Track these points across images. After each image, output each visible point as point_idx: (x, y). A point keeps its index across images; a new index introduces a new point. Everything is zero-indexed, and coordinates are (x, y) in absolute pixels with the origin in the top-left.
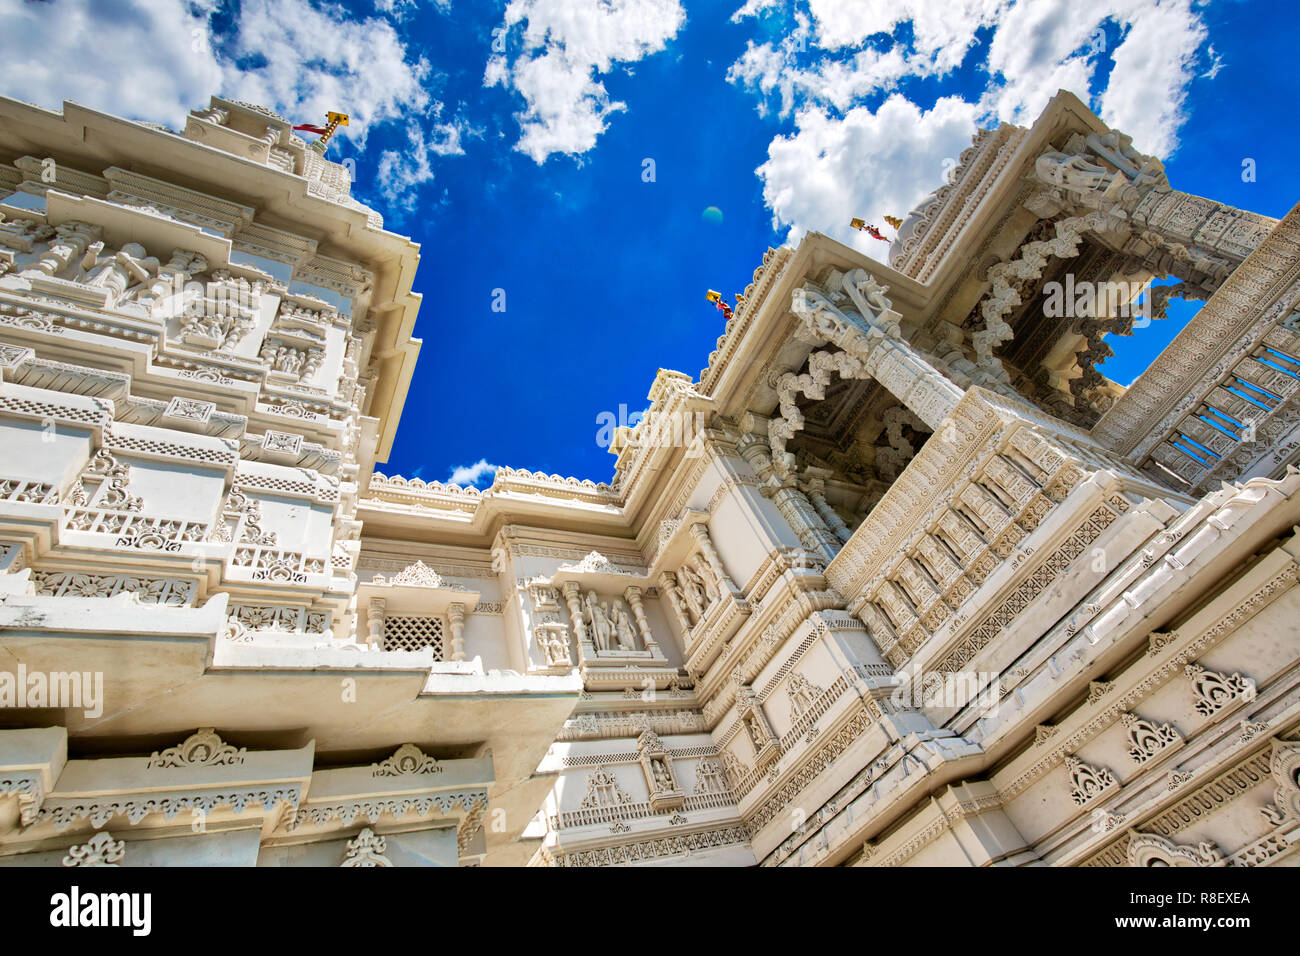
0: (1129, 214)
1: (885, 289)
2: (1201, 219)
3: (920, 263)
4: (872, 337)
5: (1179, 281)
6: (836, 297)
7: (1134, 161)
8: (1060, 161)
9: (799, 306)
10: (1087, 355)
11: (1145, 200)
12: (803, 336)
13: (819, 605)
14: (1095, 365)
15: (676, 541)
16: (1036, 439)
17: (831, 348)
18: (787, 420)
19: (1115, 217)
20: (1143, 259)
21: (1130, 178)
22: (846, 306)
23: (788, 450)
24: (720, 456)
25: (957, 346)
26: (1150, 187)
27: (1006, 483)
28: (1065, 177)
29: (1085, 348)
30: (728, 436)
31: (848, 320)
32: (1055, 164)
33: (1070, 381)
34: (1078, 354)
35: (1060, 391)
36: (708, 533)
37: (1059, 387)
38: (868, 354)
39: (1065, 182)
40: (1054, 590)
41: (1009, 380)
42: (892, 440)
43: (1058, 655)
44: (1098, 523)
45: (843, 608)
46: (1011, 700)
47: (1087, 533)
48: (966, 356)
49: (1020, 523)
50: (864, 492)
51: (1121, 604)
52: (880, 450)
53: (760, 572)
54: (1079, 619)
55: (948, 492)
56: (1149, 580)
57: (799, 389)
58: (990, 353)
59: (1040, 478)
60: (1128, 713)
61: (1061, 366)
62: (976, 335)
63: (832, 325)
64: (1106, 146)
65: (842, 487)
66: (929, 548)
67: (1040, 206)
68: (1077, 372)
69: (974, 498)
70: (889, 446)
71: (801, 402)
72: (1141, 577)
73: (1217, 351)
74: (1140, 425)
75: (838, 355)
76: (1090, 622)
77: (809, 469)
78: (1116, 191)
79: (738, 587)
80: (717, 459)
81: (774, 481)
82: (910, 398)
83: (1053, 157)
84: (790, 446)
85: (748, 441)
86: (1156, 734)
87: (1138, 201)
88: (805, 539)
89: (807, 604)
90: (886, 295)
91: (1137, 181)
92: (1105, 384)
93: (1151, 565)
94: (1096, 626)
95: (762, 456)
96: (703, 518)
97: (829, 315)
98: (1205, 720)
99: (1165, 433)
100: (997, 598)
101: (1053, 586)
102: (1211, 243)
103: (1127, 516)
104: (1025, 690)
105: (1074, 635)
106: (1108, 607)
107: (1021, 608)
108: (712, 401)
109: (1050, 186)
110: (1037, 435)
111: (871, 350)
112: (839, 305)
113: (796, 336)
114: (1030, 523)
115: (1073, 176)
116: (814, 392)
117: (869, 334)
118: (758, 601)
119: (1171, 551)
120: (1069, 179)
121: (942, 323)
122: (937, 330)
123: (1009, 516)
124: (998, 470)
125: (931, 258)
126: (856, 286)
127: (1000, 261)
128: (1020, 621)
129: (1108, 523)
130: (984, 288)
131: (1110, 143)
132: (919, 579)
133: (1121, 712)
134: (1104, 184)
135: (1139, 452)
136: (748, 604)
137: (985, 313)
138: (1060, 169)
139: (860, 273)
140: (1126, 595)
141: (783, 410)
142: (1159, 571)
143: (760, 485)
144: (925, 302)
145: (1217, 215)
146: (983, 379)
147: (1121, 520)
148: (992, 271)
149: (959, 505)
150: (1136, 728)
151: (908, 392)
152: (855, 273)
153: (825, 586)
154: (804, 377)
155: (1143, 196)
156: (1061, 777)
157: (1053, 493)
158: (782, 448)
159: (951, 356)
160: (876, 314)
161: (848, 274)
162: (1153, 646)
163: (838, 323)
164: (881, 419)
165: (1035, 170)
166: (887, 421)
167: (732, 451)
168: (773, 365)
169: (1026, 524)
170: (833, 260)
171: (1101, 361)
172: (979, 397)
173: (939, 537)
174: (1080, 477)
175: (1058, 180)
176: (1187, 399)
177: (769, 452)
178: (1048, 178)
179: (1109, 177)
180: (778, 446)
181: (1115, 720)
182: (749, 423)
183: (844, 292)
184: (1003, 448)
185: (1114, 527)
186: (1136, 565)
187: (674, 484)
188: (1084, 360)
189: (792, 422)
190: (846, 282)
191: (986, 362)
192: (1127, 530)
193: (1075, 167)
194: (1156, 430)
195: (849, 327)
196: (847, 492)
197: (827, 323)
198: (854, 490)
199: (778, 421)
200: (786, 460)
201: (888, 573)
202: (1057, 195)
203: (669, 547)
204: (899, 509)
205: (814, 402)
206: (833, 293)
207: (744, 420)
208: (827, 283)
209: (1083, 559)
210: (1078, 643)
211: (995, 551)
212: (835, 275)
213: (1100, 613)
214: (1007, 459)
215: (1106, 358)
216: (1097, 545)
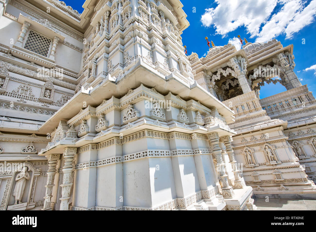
0: (286, 71)
1: (247, 65)
2: (294, 78)
3: (250, 58)
4: (242, 73)
5: (281, 80)
7: (292, 62)
8: (283, 56)
9: (232, 60)
10: (260, 84)
11: (289, 71)
12: (228, 64)
14: (260, 86)
16: (258, 102)
17: (232, 69)
18: (217, 76)
21: (290, 66)
23: (215, 82)
26: (291, 69)
28: (282, 59)
29: (261, 82)
30: (206, 74)
34: (259, 83)
38: (239, 75)
39: (281, 60)
42: (226, 85)
44: (260, 115)
47: (258, 116)
49: (250, 111)
50: (219, 91)
51: (260, 126)
52: (223, 85)
54: (253, 125)
55: (242, 102)
57: (222, 72)
59: (255, 107)
61: (255, 83)
62: (251, 75)
63: (237, 67)
67: (274, 60)
68: (257, 86)
69: (245, 105)
71: (221, 74)
72: (263, 124)
73: (282, 98)
74: (266, 102)
75: (233, 71)
77: (216, 86)
78: (287, 67)
81: (211, 86)
83: (283, 55)
84: (215, 81)
85: (208, 76)
86: (255, 139)
91: (290, 67)
93: (265, 123)
94: (255, 127)
98: (260, 139)
99: (268, 105)
100: (242, 119)
101: (250, 120)
102: (292, 83)
103: (264, 117)
104: (242, 130)
105: (252, 127)
106: (257, 125)
107: (244, 121)
108: (207, 67)
109: (278, 58)
111: (241, 75)
112: (239, 63)
113: (227, 63)
114: (251, 112)
116: (225, 74)
119: (268, 123)
120: (282, 60)
123: (249, 109)
124: (251, 103)
125: (252, 58)
126: (243, 62)
127: (262, 65)
131: (291, 57)
134: (286, 65)
135: (263, 106)
137: (254, 72)
138: (283, 58)
141: (217, 74)
142: (266, 124)
143: (208, 85)
145: (296, 79)
147: (263, 117)
149: (242, 105)
150: (253, 137)
151: (243, 85)
152: (243, 59)
154: (224, 71)
156: (241, 139)
157: (256, 110)
158: (214, 81)
160: (244, 69)
161: (243, 58)
162: (260, 131)
164: (226, 80)
165: (279, 55)
166: (227, 81)
167: (205, 77)
168: (220, 66)
169: (250, 112)
170: (242, 55)
174: (261, 109)
176: (274, 102)
177: (211, 80)
178: (279, 57)
179: (288, 64)
180: (213, 80)
181: (251, 136)
183: (240, 61)
188: (259, 84)
189: (218, 77)
191: (249, 81)
192: (264, 118)
193: (285, 59)
199: (215, 76)
202: (278, 61)
205: (224, 76)
206: (239, 61)
207: (209, 72)
208: (238, 58)
209: (256, 119)
210: (252, 128)
211: (244, 113)
212: (240, 57)
213: (256, 126)
214: (253, 102)
215: (263, 86)
216: (259, 118)
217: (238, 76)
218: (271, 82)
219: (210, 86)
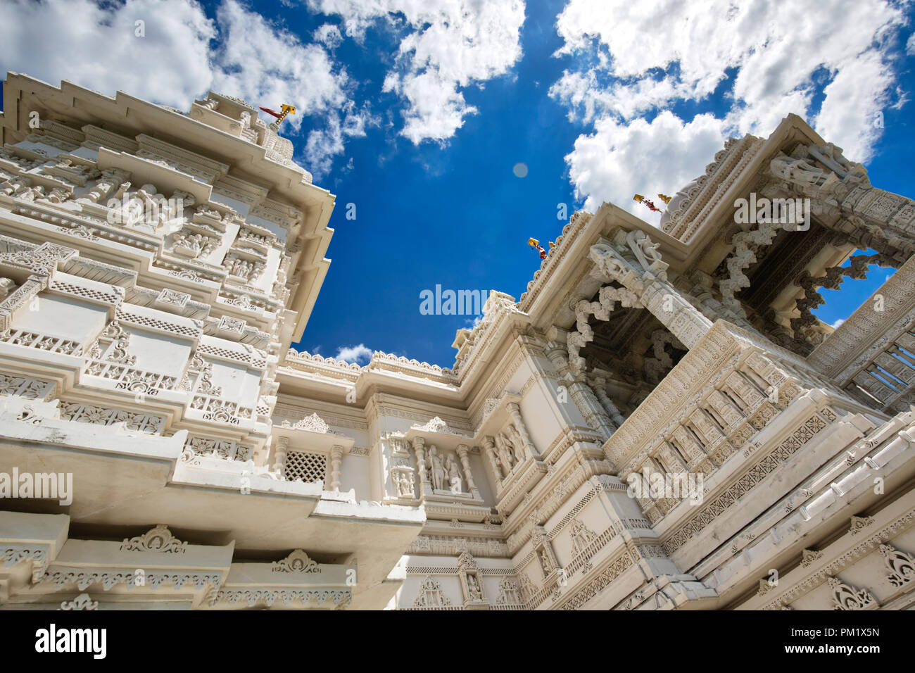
0: (840, 203)
1: (657, 245)
2: (894, 210)
3: (683, 229)
4: (647, 279)
5: (876, 253)
6: (622, 249)
7: (843, 165)
8: (788, 162)
10: (804, 302)
11: (852, 194)
12: (597, 274)
13: (597, 471)
15: (496, 414)
16: (766, 362)
17: (616, 285)
18: (581, 334)
19: (828, 205)
20: (848, 235)
21: (841, 177)
22: (629, 255)
23: (581, 355)
24: (532, 356)
25: (707, 289)
26: (856, 185)
27: (742, 392)
28: (792, 174)
29: (803, 297)
30: (538, 342)
31: (628, 265)
32: (786, 165)
33: (791, 320)
34: (798, 301)
35: (783, 327)
36: (519, 411)
37: (783, 324)
38: (643, 291)
39: (791, 178)
40: (777, 475)
41: (745, 316)
42: (657, 353)
43: (778, 526)
44: (811, 428)
45: (615, 475)
46: (740, 558)
47: (803, 435)
48: (714, 296)
49: (752, 423)
50: (633, 390)
51: (829, 492)
52: (647, 360)
53: (556, 442)
54: (795, 500)
55: (698, 395)
56: (851, 475)
57: (591, 312)
58: (732, 296)
59: (767, 390)
60: (833, 577)
61: (784, 309)
62: (722, 282)
63: (618, 269)
64: (823, 154)
65: (618, 385)
66: (682, 436)
68: (797, 314)
69: (718, 401)
70: (655, 357)
71: (592, 321)
72: (845, 472)
74: (845, 356)
75: (621, 290)
76: (804, 504)
77: (595, 370)
78: (830, 186)
79: (538, 452)
80: (529, 358)
81: (569, 377)
82: (672, 325)
83: (784, 160)
84: (582, 353)
85: (552, 346)
86: (856, 596)
87: (847, 194)
88: (590, 421)
89: (589, 469)
90: (658, 250)
91: (846, 180)
92: (817, 324)
93: (853, 464)
94: (809, 507)
95: (562, 358)
96: (516, 399)
97: (616, 262)
99: (864, 364)
100: (732, 478)
101: (775, 472)
102: (902, 227)
103: (834, 424)
104: (751, 551)
105: (791, 512)
106: (819, 493)
107: (750, 487)
108: (528, 316)
109: (780, 180)
110: (766, 359)
111: (645, 288)
112: (623, 254)
113: (591, 274)
114: (759, 423)
115: (797, 174)
116: (602, 314)
117: (644, 277)
118: (553, 464)
119: (869, 455)
120: (795, 176)
121: (697, 272)
122: (693, 277)
123: (744, 417)
124: (736, 383)
125: (691, 226)
126: (636, 243)
127: (742, 231)
128: (749, 496)
129: (820, 429)
130: (729, 249)
131: (826, 152)
132: (673, 458)
133: (827, 575)
134: (821, 181)
135: (844, 377)
136: (545, 465)
137: (730, 266)
138: (789, 168)
139: (640, 233)
140: (833, 485)
141: (578, 326)
142: (859, 470)
143: (559, 379)
144: (686, 256)
145: (907, 207)
146: (726, 314)
147: (830, 427)
148: (736, 237)
149: (706, 406)
150: (840, 590)
151: (671, 320)
152: (635, 233)
153: (602, 457)
154: (595, 304)
155: (850, 190)
157: (778, 402)
158: (576, 353)
159: (703, 296)
160: (650, 263)
161: (631, 233)
162: (854, 526)
163: (622, 268)
164: (649, 337)
165: (770, 168)
166: (654, 340)
167: (540, 353)
168: (573, 294)
169: (756, 424)
170: (621, 223)
171: (815, 307)
172: (724, 328)
173: (690, 428)
174: (798, 392)
175: (787, 176)
176: (882, 340)
177: (567, 356)
178: (779, 174)
179: (825, 176)
180: (573, 352)
181: (822, 582)
182: (553, 333)
183: (627, 246)
184: (740, 366)
185: (824, 432)
186: (842, 463)
187: (496, 373)
188: (802, 305)
189: (585, 335)
190: (629, 238)
191: (729, 302)
192: (835, 434)
193: (799, 167)
194: (857, 361)
195: (630, 271)
196: (622, 389)
197: (614, 267)
198: (627, 387)
199: (575, 333)
200: (579, 362)
201: (651, 451)
202: (785, 187)
203: (491, 418)
204: (661, 405)
205: (601, 322)
206: (619, 246)
207: (550, 331)
208: (616, 239)
209: (799, 454)
210: (795, 518)
211: (732, 442)
212: (622, 234)
213: (812, 497)
214: (743, 374)
215: (819, 305)
216: (810, 444)
217: (639, 297)
218: (842, 276)
219: (566, 378)
